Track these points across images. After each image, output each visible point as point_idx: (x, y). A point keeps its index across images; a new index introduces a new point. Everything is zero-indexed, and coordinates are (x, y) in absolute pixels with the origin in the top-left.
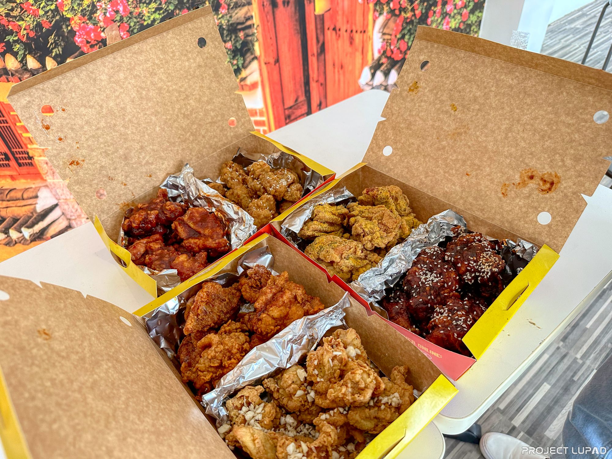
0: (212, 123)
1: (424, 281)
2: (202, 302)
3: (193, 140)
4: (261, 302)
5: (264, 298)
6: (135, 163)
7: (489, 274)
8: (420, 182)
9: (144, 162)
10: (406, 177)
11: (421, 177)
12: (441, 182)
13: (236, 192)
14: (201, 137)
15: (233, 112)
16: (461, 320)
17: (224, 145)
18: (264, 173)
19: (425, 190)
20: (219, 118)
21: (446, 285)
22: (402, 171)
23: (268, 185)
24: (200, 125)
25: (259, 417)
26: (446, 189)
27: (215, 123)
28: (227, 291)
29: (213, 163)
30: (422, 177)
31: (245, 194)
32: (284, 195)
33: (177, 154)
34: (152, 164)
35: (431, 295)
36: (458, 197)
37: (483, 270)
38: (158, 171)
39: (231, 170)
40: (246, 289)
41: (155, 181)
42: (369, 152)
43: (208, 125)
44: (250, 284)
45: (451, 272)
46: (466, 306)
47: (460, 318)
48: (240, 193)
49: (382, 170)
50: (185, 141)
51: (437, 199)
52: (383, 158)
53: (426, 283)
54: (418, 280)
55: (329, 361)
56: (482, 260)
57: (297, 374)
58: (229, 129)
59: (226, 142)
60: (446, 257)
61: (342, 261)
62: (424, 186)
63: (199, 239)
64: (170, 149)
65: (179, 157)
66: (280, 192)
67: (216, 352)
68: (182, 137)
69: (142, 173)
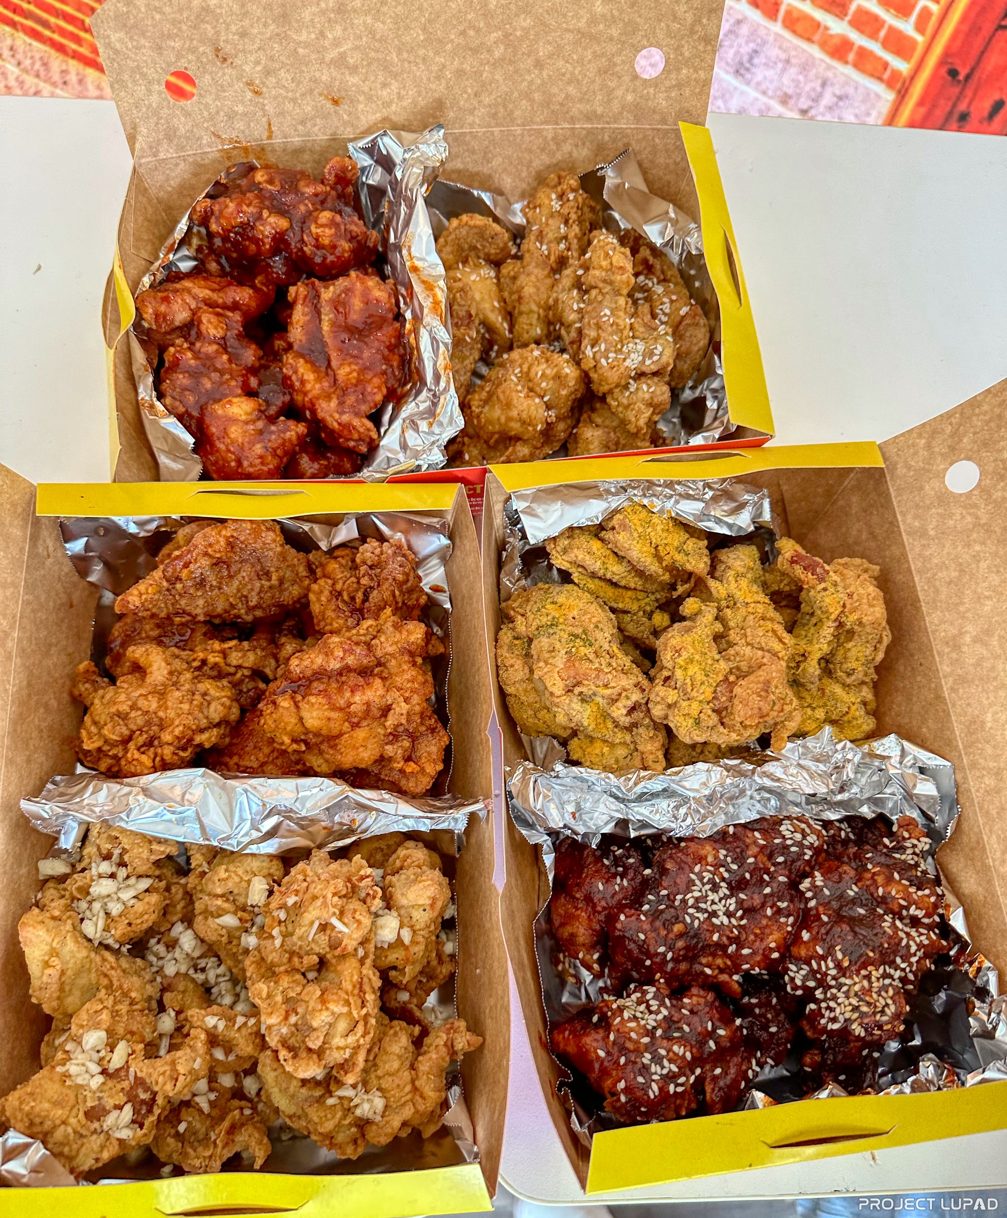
0: (586, 37)
1: (691, 902)
2: (206, 554)
3: (502, 59)
4: (307, 663)
5: (319, 660)
6: (306, 45)
7: (836, 1026)
8: (954, 638)
9: (332, 54)
10: (937, 592)
11: (969, 628)
12: (997, 689)
13: (522, 279)
14: (530, 61)
15: (669, 34)
16: (663, 1067)
17: (589, 117)
18: (607, 289)
19: (944, 668)
20: (614, 32)
21: (732, 949)
22: (942, 566)
23: (593, 334)
24: (543, 24)
25: (115, 909)
26: (989, 717)
27: (594, 38)
28: (289, 558)
29: (530, 151)
30: (971, 629)
31: (539, 306)
32: (611, 392)
33: (438, 78)
34: (354, 70)
35: (670, 949)
36: (991, 765)
37: (832, 1004)
38: (362, 98)
39: (556, 205)
40: (321, 592)
41: (345, 124)
42: (920, 436)
43: (570, 36)
44: (339, 587)
45: (781, 927)
46: (712, 1044)
47: (666, 1063)
48: (528, 290)
49: (903, 514)
50: (475, 51)
51: (949, 715)
52: (935, 483)
53: (691, 911)
54: (682, 887)
55: (312, 923)
56: (856, 983)
57: (249, 882)
58: (626, 79)
59: (599, 110)
60: (806, 884)
61: (565, 700)
62: (954, 655)
63: (318, 380)
64: (422, 52)
65: (438, 89)
66: (603, 379)
67: (134, 707)
68: (472, 33)
69: (315, 81)
